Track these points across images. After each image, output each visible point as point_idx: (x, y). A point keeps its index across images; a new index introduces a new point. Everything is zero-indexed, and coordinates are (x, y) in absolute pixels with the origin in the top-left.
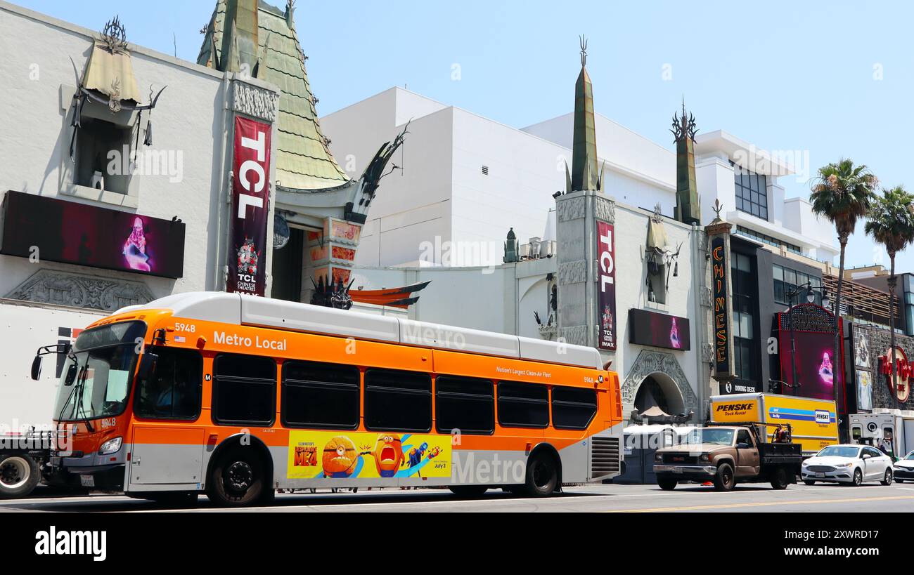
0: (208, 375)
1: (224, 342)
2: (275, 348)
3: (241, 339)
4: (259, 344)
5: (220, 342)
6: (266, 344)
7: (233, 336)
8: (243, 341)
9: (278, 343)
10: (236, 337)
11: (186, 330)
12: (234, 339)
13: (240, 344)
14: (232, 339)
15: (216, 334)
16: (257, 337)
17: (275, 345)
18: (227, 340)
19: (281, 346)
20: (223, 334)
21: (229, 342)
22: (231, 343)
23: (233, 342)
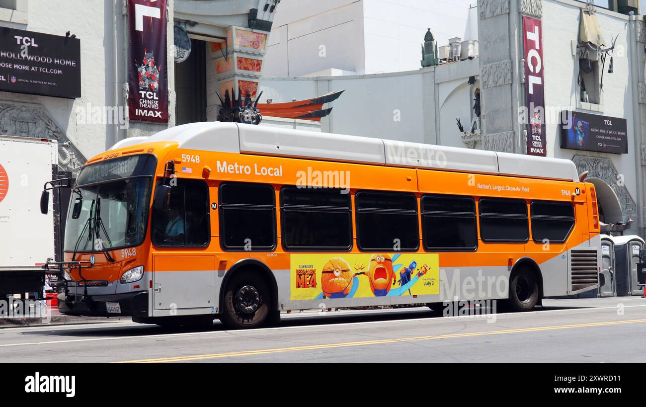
0: (214, 204)
1: (226, 172)
2: (272, 175)
3: (241, 167)
4: (258, 172)
5: (222, 171)
6: (264, 171)
7: (234, 165)
8: (243, 169)
9: (275, 170)
10: (236, 166)
11: (192, 161)
12: (235, 168)
13: (241, 173)
14: (233, 168)
15: (218, 163)
16: (256, 165)
17: (272, 172)
18: (229, 168)
19: (278, 172)
20: (225, 163)
21: (231, 170)
22: (233, 172)
23: (234, 170)
